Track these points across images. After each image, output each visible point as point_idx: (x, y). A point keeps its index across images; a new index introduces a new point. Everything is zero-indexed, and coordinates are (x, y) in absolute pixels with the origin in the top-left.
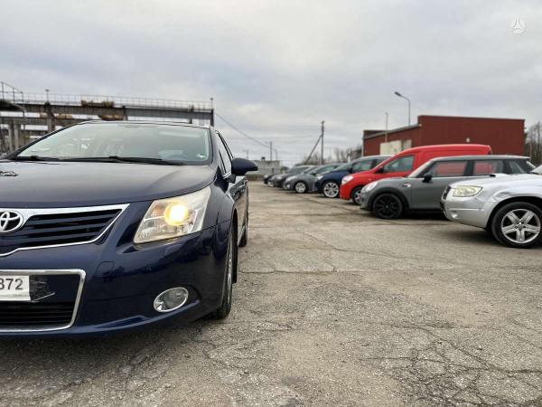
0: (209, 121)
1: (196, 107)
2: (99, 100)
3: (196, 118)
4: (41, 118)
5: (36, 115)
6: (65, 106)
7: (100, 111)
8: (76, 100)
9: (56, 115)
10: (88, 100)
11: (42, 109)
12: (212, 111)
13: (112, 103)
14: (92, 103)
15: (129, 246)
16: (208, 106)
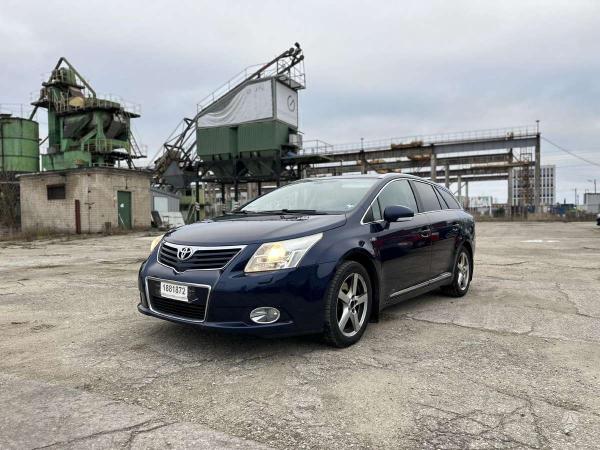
0: (534, 148)
1: (516, 133)
2: (408, 142)
3: (516, 146)
4: (358, 165)
5: (353, 163)
6: (376, 152)
7: (408, 152)
8: (386, 145)
9: (369, 161)
10: (397, 143)
11: (357, 157)
12: (538, 136)
13: (421, 143)
14: (401, 145)
15: (241, 273)
16: (532, 131)
